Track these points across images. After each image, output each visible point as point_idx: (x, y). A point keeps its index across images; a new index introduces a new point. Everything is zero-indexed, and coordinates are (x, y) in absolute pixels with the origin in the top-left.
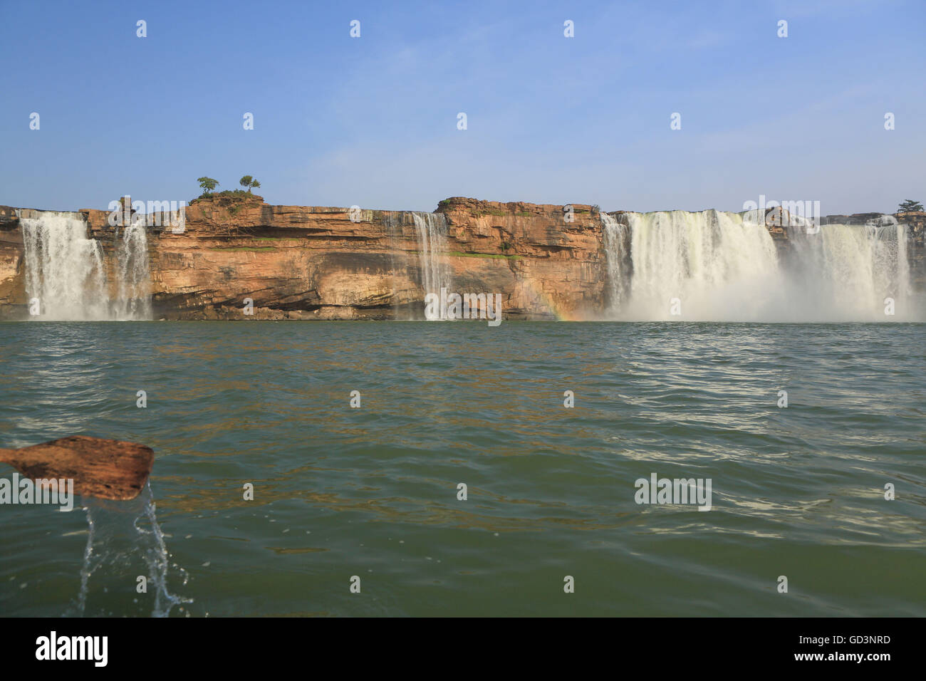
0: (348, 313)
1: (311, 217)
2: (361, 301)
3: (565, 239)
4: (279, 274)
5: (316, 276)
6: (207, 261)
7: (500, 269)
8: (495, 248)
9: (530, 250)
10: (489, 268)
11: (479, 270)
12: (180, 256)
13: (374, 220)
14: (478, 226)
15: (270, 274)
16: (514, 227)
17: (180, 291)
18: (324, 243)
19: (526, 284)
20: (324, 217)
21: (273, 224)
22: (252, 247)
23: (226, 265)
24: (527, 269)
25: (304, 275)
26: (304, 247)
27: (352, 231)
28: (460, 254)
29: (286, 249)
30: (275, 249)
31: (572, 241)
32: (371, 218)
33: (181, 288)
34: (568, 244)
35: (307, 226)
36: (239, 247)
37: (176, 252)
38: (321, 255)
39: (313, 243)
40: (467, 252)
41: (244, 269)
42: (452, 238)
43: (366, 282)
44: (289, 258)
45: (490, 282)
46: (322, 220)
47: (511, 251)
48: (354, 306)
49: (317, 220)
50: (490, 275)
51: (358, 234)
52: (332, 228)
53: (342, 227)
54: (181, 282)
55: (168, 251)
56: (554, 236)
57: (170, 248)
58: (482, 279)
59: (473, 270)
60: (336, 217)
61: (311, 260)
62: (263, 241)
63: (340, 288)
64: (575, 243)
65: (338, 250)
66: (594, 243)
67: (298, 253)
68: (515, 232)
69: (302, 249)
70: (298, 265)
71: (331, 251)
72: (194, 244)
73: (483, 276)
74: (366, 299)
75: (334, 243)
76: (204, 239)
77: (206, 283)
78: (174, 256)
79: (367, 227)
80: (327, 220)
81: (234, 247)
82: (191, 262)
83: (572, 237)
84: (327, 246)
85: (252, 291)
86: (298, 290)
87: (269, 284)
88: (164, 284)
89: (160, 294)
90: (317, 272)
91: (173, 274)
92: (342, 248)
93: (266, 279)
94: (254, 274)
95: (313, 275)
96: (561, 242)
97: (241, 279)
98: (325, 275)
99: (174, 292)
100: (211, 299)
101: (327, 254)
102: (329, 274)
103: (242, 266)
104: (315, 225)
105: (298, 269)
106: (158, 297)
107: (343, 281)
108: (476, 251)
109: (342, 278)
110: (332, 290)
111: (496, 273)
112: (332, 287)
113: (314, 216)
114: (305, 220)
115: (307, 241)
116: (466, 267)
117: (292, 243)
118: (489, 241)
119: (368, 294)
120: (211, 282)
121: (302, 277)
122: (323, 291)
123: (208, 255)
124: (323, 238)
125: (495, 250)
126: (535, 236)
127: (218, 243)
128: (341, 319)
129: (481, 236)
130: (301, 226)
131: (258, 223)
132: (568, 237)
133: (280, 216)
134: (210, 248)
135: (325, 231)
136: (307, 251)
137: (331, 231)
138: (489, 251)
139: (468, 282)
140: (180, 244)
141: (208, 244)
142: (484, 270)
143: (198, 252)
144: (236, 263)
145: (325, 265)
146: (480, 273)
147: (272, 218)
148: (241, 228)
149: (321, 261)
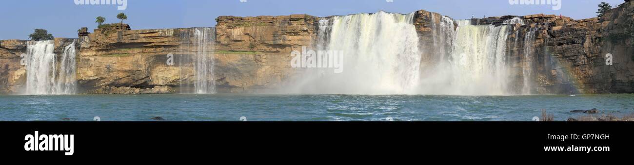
0: (165, 90)
1: (141, 35)
2: (170, 82)
3: (284, 40)
4: (131, 68)
5: (149, 69)
6: (100, 63)
7: (249, 61)
8: (246, 47)
9: (265, 48)
10: (242, 60)
11: (236, 62)
12: (89, 60)
13: (174, 35)
14: (233, 34)
15: (127, 68)
16: (255, 33)
17: (89, 78)
18: (152, 49)
19: (263, 69)
20: (148, 35)
21: (123, 41)
22: (119, 54)
23: (108, 64)
24: (264, 60)
25: (143, 68)
26: (142, 52)
27: (164, 42)
28: (225, 52)
29: (134, 54)
30: (129, 55)
31: (290, 41)
32: (172, 33)
33: (90, 77)
34: (289, 43)
35: (139, 41)
36: (113, 54)
37: (87, 58)
38: (152, 57)
39: (148, 50)
40: (230, 51)
41: (116, 66)
42: (218, 42)
43: (173, 71)
44: (135, 59)
45: (242, 69)
46: (147, 37)
47: (255, 49)
48: (169, 86)
49: (144, 37)
50: (243, 65)
51: (167, 43)
52: (154, 41)
53: (158, 40)
54: (89, 74)
55: (84, 58)
56: (277, 38)
57: (84, 56)
58: (237, 67)
59: (233, 62)
60: (153, 35)
61: (147, 60)
62: (123, 50)
63: (160, 75)
64: (292, 42)
65: (160, 53)
66: (309, 41)
67: (140, 56)
68: (255, 37)
69: (142, 54)
70: (140, 63)
71: (157, 54)
72: (94, 53)
73: (238, 65)
74: (173, 81)
75: (158, 49)
76: (98, 51)
77: (100, 74)
78: (86, 60)
79: (171, 39)
80: (150, 37)
81: (111, 54)
82: (93, 63)
83: (290, 37)
84: (154, 51)
85: (121, 77)
86: (141, 77)
87: (128, 74)
88: (82, 75)
89: (80, 80)
90: (150, 66)
91: (85, 69)
92: (162, 52)
93: (126, 71)
94: (120, 68)
95: (148, 68)
96: (281, 41)
97: (115, 71)
98: (153, 68)
99: (86, 79)
100: (104, 82)
101: (155, 56)
102: (156, 67)
103: (115, 64)
104: (144, 40)
105: (140, 65)
106: (81, 82)
107: (162, 71)
108: (235, 50)
109: (161, 69)
110: (157, 76)
111: (246, 63)
112: (156, 75)
113: (143, 35)
114: (137, 38)
115: (144, 49)
116: (228, 60)
117: (137, 50)
118: (243, 43)
119: (174, 78)
120: (102, 73)
121: (142, 69)
122: (153, 77)
123: (99, 58)
124: (152, 47)
125: (246, 48)
126: (266, 39)
127: (104, 52)
128: (161, 93)
129: (236, 41)
130: (136, 41)
131: (116, 41)
132: (287, 38)
133: (126, 37)
134: (101, 55)
135: (150, 43)
136: (145, 54)
137: (153, 43)
138: (243, 50)
139: (229, 69)
140: (88, 54)
141: (100, 53)
142: (239, 61)
143: (96, 57)
144: (112, 63)
145: (154, 62)
146: (237, 64)
147: (122, 38)
148: (110, 44)
149: (152, 60)
